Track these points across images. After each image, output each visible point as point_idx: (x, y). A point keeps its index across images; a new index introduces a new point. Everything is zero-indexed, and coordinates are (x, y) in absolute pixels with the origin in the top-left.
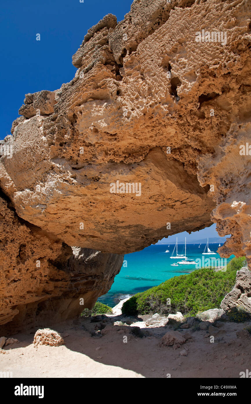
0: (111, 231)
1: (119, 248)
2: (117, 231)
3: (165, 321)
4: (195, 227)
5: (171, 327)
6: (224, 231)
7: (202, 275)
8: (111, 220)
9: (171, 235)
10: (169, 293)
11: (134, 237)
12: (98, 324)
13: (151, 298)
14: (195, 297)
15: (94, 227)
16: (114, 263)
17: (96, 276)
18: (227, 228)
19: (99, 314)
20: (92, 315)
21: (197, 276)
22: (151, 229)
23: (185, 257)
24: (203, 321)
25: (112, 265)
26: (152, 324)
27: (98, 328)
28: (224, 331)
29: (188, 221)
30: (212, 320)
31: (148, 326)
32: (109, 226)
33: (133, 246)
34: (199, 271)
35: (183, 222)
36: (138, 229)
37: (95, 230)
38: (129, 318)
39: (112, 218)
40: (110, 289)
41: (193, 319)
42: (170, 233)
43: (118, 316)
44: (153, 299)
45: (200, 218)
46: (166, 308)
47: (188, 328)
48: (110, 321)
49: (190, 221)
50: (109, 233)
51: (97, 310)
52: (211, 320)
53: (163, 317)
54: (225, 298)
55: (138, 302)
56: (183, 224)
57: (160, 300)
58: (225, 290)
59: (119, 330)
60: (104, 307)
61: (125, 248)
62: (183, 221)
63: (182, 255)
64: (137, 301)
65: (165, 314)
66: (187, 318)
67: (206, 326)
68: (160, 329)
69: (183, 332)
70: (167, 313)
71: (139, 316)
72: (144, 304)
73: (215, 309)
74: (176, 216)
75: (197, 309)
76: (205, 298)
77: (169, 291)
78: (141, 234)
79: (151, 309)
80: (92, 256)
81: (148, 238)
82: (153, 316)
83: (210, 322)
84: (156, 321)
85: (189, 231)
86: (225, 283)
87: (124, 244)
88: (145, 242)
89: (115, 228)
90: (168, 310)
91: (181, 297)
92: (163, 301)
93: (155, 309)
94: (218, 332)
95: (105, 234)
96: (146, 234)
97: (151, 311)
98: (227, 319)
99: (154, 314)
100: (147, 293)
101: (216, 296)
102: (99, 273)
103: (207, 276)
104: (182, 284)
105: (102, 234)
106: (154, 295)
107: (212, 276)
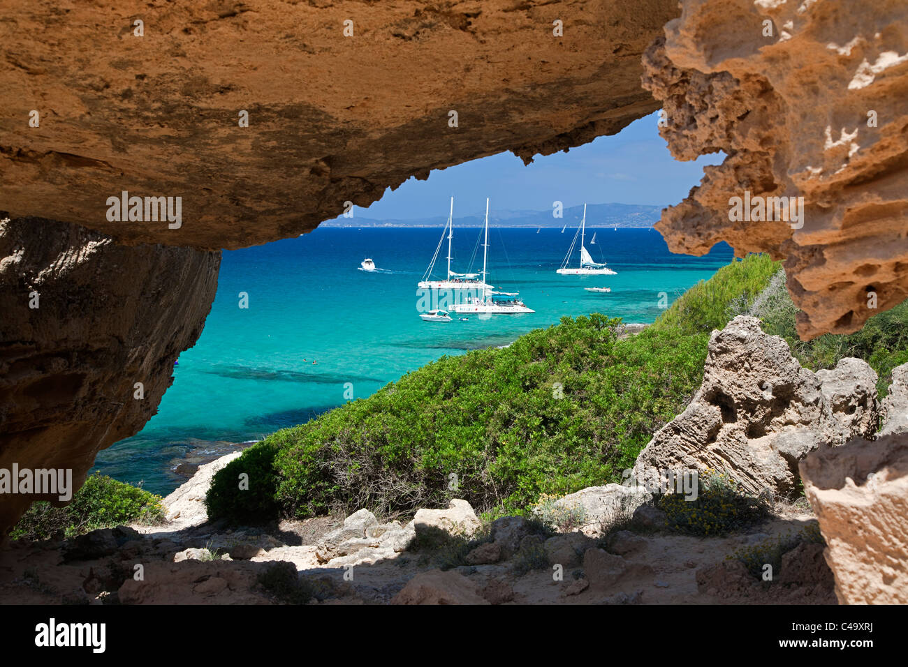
0: (166, 131)
1: (204, 218)
2: (195, 134)
3: (401, 536)
4: (552, 132)
5: (426, 562)
6: (694, 133)
7: (560, 351)
8: (167, 79)
9: (442, 165)
10: (419, 423)
11: (277, 166)
12: (100, 567)
13: (338, 446)
14: (527, 437)
15: (79, 111)
16: (175, 296)
17: (86, 354)
18: (713, 120)
19: (103, 527)
20: (69, 532)
21: (541, 353)
22: (358, 133)
23: (482, 285)
24: (560, 535)
25: (168, 305)
26: (344, 554)
27: (98, 586)
28: (646, 567)
29: (525, 102)
30: (598, 528)
31: (326, 562)
32: (157, 105)
33: (271, 212)
34: (551, 334)
35: (503, 104)
36: (296, 129)
37: (87, 125)
38: (241, 534)
39: (171, 67)
40: (155, 413)
41: (519, 525)
42: (438, 157)
43: (191, 530)
44: (350, 450)
45: (579, 90)
46: (404, 487)
47: (497, 562)
48: (153, 551)
49: (533, 103)
50: (158, 141)
51: (90, 510)
52: (592, 529)
53: (389, 525)
54: (653, 441)
55: (279, 468)
56: (503, 115)
57: (378, 457)
58: (655, 410)
59: (202, 580)
60: (124, 497)
61: (232, 220)
62: (503, 98)
63: (471, 276)
64: (277, 463)
65: (397, 514)
66: (494, 524)
67: (572, 553)
68: (378, 569)
69: (476, 577)
70: (409, 506)
71: (286, 526)
72: (307, 472)
73: (609, 487)
74: (478, 71)
75: (537, 489)
76: (569, 442)
77: (417, 416)
78: (310, 155)
79: (340, 496)
80: (67, 260)
81: (341, 175)
82: (348, 520)
83: (589, 535)
84: (361, 540)
85: (526, 151)
86: (658, 384)
87: (228, 202)
88: (324, 191)
89: (187, 117)
90: (414, 493)
91: (469, 439)
92: (392, 457)
93: (356, 492)
94: (620, 571)
95: (133, 149)
96: (333, 152)
97: (337, 503)
98: (658, 524)
99: (351, 513)
100: (323, 427)
101: (614, 435)
102: (102, 341)
103: (583, 355)
104: (473, 387)
105: (120, 148)
106: (354, 432)
107: (602, 354)
